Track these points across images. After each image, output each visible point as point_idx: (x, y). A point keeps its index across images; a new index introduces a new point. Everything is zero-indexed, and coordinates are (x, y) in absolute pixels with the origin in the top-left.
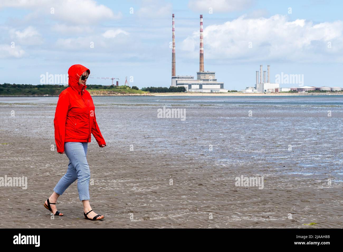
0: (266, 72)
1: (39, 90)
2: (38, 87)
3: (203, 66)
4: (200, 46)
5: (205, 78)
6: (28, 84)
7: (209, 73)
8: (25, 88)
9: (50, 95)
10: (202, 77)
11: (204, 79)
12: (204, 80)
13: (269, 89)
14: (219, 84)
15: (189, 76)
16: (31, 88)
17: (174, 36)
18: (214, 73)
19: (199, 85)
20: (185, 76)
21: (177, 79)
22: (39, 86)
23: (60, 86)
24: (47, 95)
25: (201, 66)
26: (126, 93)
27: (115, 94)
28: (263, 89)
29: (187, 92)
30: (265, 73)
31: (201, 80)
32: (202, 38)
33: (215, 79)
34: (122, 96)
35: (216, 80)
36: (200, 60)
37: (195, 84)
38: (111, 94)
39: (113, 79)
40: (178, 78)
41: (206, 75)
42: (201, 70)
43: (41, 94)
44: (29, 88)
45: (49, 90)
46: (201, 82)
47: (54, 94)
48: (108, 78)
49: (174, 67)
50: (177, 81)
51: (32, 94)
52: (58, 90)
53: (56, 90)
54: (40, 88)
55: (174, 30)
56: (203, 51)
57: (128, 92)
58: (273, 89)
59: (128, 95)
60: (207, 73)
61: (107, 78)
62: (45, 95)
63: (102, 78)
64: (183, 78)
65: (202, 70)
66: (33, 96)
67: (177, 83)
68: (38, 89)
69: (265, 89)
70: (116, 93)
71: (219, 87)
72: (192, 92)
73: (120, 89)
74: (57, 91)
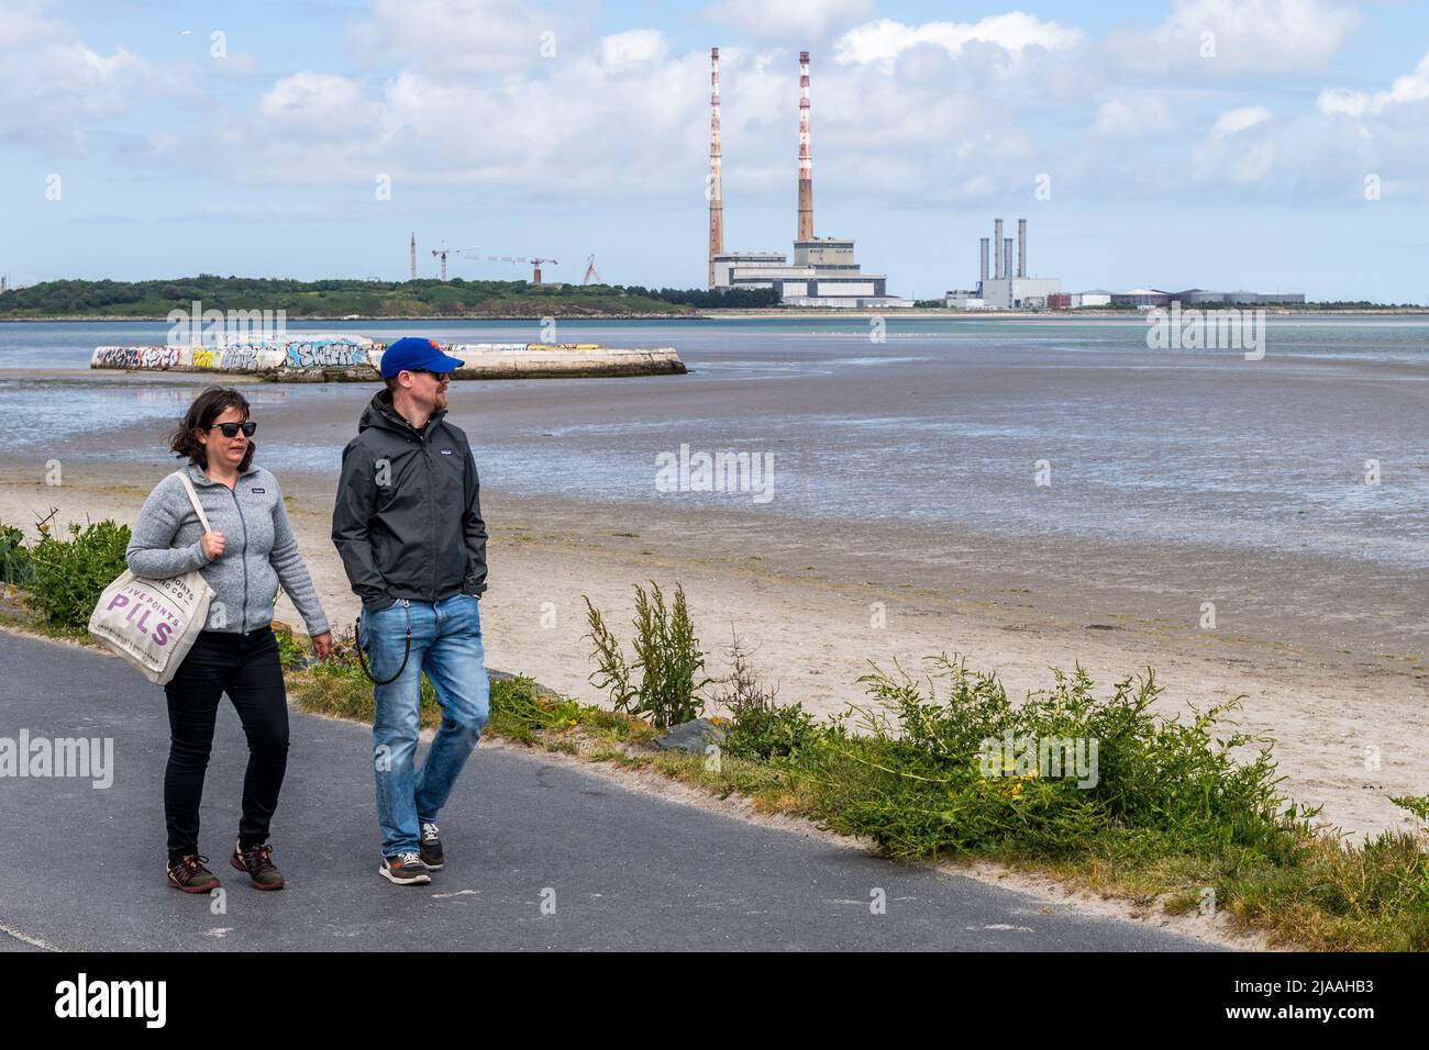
0: (1011, 240)
1: (322, 299)
2: (319, 290)
3: (811, 221)
4: (801, 154)
5: (821, 259)
6: (281, 278)
7: (834, 245)
8: (274, 292)
9: (363, 317)
10: (813, 258)
11: (820, 263)
12: (818, 267)
13: (1029, 295)
14: (869, 281)
15: (770, 254)
16: (294, 291)
17: (718, 122)
18: (850, 245)
19: (806, 284)
20: (756, 253)
21: (732, 264)
22: (323, 286)
23: (390, 284)
24: (355, 317)
25: (804, 222)
26: (621, 311)
27: (585, 313)
28: (1011, 295)
29: (784, 307)
30: (1008, 243)
31: (810, 268)
32: (806, 128)
33: (856, 263)
34: (609, 319)
35: (857, 267)
36: (802, 201)
37: (795, 280)
38: (572, 312)
39: (537, 263)
40: (737, 259)
41: (825, 250)
42: (802, 232)
43: (334, 313)
44: (287, 291)
45: (359, 301)
46: (811, 273)
47: (377, 312)
48: (524, 260)
49: (717, 224)
50: (731, 271)
51: (303, 314)
52: (389, 298)
53: (382, 297)
54: (327, 292)
55: (716, 101)
56: (811, 173)
57: (625, 307)
58: (1043, 298)
59: (629, 316)
60: (827, 245)
61: (519, 260)
62: (346, 315)
63: (503, 259)
64: (751, 260)
65: (808, 233)
66: (307, 317)
67: (735, 277)
68: (321, 296)
69: (1015, 297)
70: (588, 311)
71: (869, 289)
72: (800, 307)
73: (599, 298)
74: (388, 303)
